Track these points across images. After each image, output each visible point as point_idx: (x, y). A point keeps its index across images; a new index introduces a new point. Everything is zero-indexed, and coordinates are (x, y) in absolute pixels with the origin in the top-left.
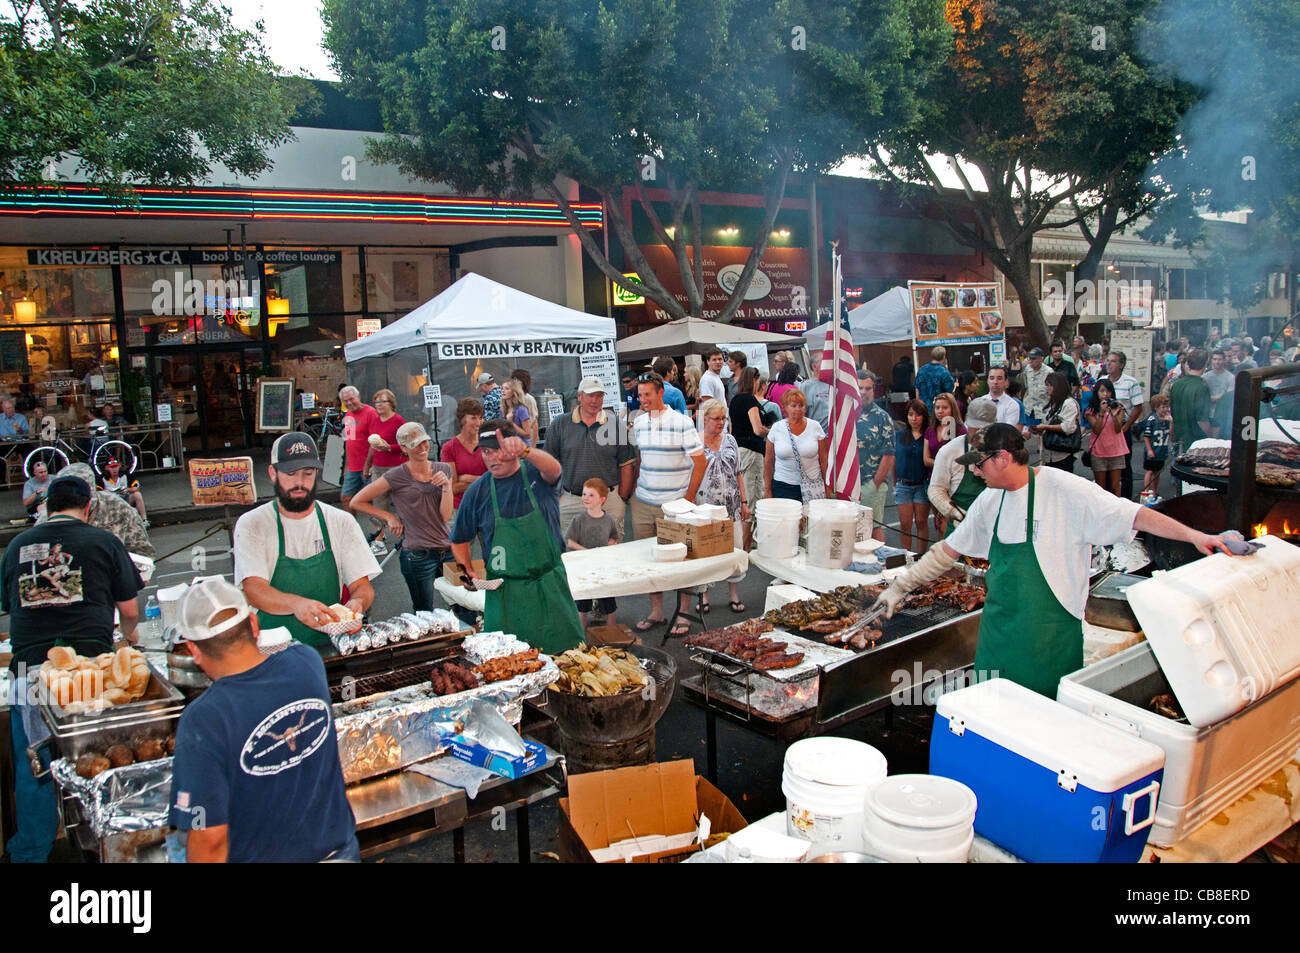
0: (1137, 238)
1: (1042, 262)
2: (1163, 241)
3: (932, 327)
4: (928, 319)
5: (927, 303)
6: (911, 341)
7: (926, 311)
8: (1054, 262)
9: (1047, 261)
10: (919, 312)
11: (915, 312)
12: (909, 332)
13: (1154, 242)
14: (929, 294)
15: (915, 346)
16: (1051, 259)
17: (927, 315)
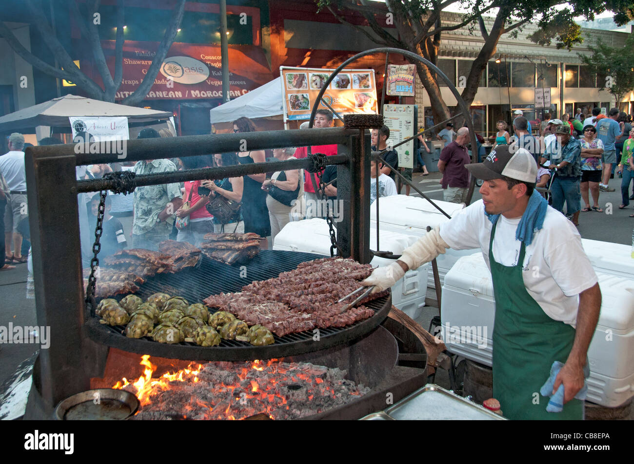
0: (529, 42)
1: (457, 58)
2: (549, 42)
3: (304, 105)
4: (300, 98)
5: (300, 84)
6: (283, 115)
7: (298, 92)
8: (467, 59)
9: (461, 58)
10: (290, 92)
11: (287, 92)
12: (282, 108)
13: (542, 43)
14: (302, 77)
15: (285, 119)
16: (465, 56)
17: (300, 95)
